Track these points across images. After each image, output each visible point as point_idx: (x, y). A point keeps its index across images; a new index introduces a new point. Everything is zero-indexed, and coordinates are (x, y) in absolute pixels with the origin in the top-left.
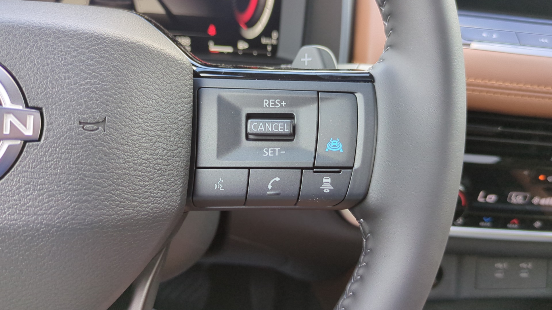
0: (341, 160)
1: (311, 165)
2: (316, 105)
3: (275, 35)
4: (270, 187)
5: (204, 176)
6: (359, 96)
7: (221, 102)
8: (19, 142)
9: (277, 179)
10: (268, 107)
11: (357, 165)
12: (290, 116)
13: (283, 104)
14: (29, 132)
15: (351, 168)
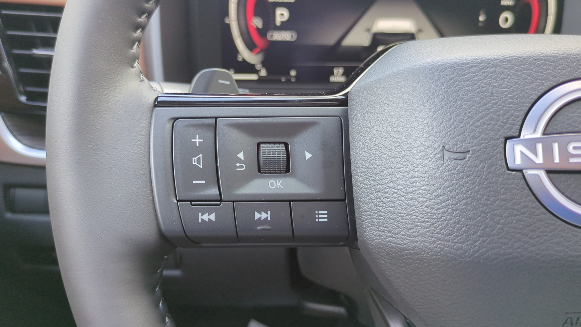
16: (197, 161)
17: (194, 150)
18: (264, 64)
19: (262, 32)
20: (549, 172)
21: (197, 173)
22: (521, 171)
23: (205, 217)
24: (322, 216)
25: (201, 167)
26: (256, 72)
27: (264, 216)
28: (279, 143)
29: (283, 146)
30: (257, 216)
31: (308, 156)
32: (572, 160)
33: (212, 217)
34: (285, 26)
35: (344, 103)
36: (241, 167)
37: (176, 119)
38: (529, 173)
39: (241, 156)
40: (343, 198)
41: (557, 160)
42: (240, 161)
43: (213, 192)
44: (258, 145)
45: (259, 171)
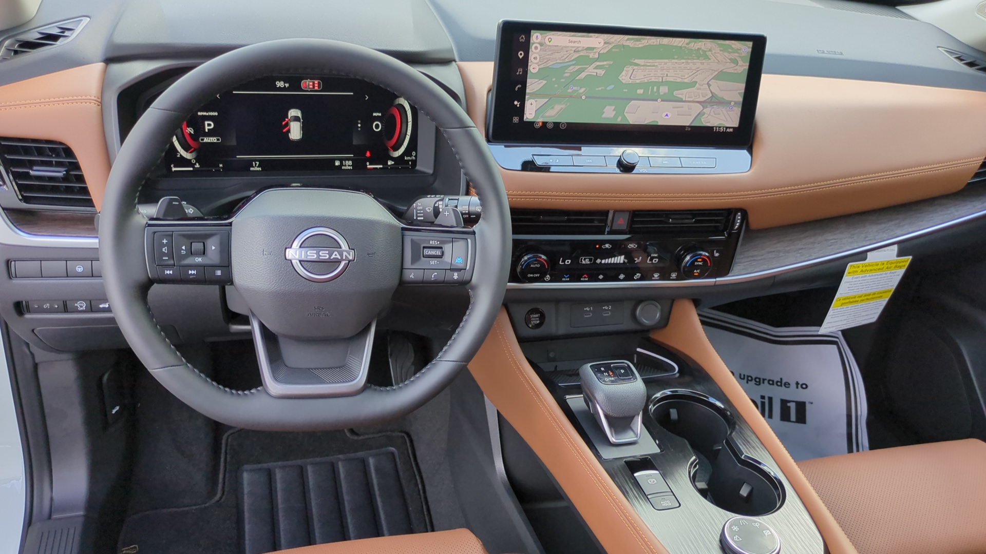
0: (461, 266)
1: (449, 268)
2: (451, 244)
3: (414, 153)
4: (433, 277)
5: (406, 272)
6: (469, 240)
7: (412, 241)
8: (347, 262)
9: (436, 274)
10: (432, 243)
11: (468, 268)
12: (441, 248)
13: (438, 243)
14: (351, 258)
15: (465, 269)
16: (165, 250)
17: (164, 245)
18: (198, 159)
19: (195, 137)
20: (300, 261)
21: (165, 254)
22: (291, 260)
23: (168, 272)
24: (219, 273)
25: (166, 252)
26: (192, 165)
27: (193, 272)
28: (200, 242)
29: (202, 244)
30: (190, 272)
31: (213, 248)
32: (308, 257)
33: (171, 272)
34: (211, 133)
35: (231, 224)
36: (183, 252)
37: (155, 233)
38: (293, 261)
39: (184, 248)
40: (228, 265)
41: (303, 257)
42: (183, 250)
43: (171, 262)
44: (191, 243)
45: (192, 254)
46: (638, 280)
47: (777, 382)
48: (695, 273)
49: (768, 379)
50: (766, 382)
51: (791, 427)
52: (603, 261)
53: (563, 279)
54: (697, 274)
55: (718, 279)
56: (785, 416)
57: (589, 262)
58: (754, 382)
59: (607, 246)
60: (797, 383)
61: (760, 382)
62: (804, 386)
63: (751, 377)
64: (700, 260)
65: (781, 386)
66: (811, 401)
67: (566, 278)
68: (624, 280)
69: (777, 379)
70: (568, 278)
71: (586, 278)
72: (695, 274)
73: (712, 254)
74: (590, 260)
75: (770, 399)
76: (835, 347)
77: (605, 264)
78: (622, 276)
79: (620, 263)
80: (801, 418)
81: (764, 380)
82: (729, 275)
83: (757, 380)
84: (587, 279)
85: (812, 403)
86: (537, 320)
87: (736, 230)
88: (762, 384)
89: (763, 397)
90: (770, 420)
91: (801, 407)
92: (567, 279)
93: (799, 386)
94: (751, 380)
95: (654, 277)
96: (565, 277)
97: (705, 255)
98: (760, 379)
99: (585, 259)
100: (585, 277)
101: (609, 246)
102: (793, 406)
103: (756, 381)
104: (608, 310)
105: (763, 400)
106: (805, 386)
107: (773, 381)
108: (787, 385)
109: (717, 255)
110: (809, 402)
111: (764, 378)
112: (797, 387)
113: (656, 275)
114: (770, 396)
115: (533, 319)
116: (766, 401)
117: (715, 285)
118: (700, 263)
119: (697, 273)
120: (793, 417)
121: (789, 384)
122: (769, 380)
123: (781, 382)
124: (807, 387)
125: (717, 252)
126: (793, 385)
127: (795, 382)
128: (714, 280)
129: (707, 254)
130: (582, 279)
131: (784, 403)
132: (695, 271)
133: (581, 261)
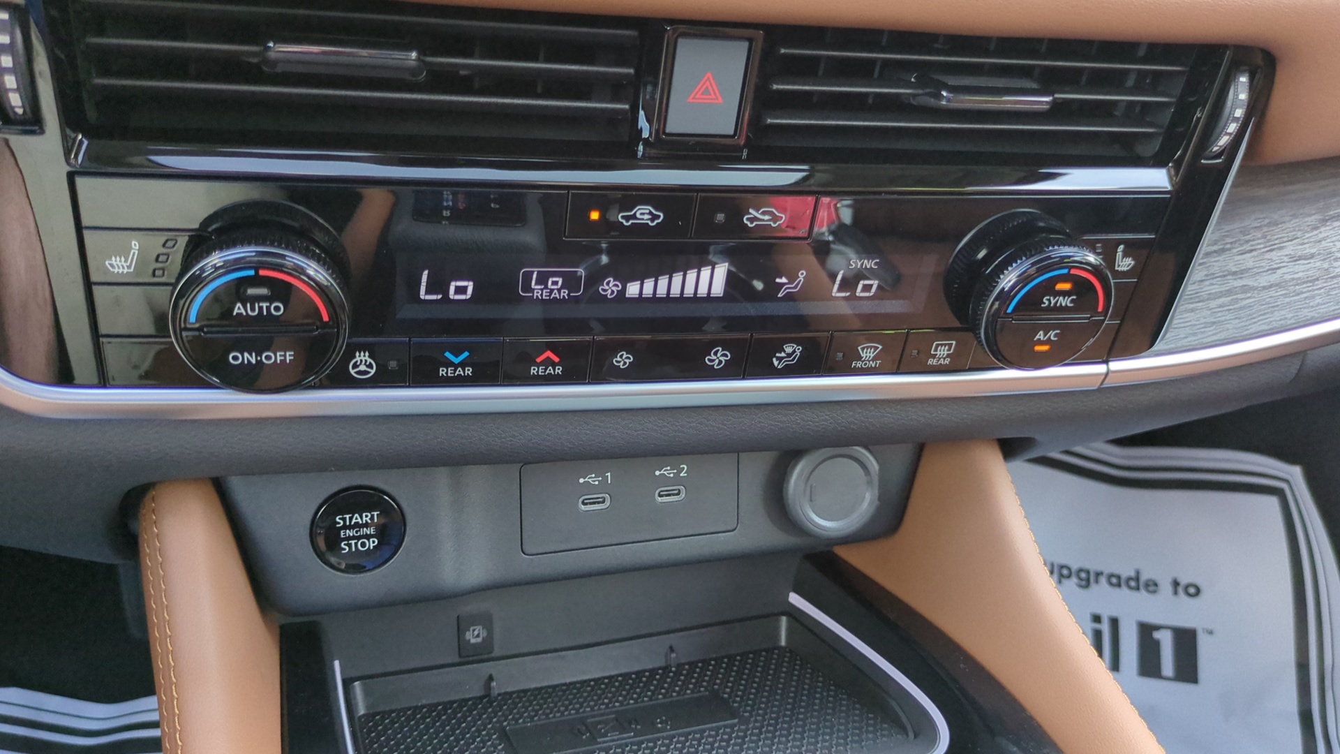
46: (788, 372)
47: (1129, 579)
48: (1040, 342)
49: (1107, 571)
50: (1103, 580)
51: (1166, 691)
52: (633, 289)
53: (442, 372)
54: (1045, 348)
55: (1115, 365)
56: (1149, 666)
57: (565, 293)
58: (1074, 580)
59: (643, 213)
60: (1176, 584)
61: (1088, 580)
62: (1192, 590)
63: (1069, 569)
64: (1066, 286)
65: (1138, 588)
66: (1210, 628)
67: (456, 366)
68: (729, 372)
69: (1127, 572)
70: (463, 365)
71: (554, 365)
72: (1038, 348)
73: (1110, 259)
74: (571, 282)
75: (1114, 622)
76: (1273, 502)
77: (640, 299)
78: (718, 357)
79: (709, 298)
80: (1187, 670)
81: (1098, 574)
82: (1158, 346)
83: (1083, 575)
84: (559, 370)
85: (1211, 633)
86: (368, 537)
87: (1218, 156)
88: (1093, 585)
89: (1097, 619)
90: (1116, 673)
91: (1186, 640)
92: (459, 371)
93: (1180, 590)
94: (1069, 576)
95: (859, 358)
96: (449, 364)
97: (1083, 265)
98: (1088, 572)
99: (542, 280)
100: (548, 363)
101: (654, 217)
102: (1166, 640)
103: (1080, 579)
104: (677, 480)
105: (1097, 626)
106: (1194, 591)
107: (1119, 577)
108: (1152, 586)
109: (1125, 263)
110: (1203, 629)
111: (1099, 568)
112: (1176, 593)
113: (868, 353)
114: (1114, 614)
115: (350, 533)
116: (1105, 628)
117: (1100, 390)
118: (1065, 302)
119: (1048, 342)
120: (1168, 667)
121: (1156, 585)
122: (1111, 576)
123: (1137, 579)
124: (1198, 591)
125: (1125, 255)
126: (1166, 588)
127: (1170, 580)
128: (1100, 369)
129: (1092, 258)
130: (533, 371)
131: (1146, 631)
132: (1040, 335)
133: (527, 287)
